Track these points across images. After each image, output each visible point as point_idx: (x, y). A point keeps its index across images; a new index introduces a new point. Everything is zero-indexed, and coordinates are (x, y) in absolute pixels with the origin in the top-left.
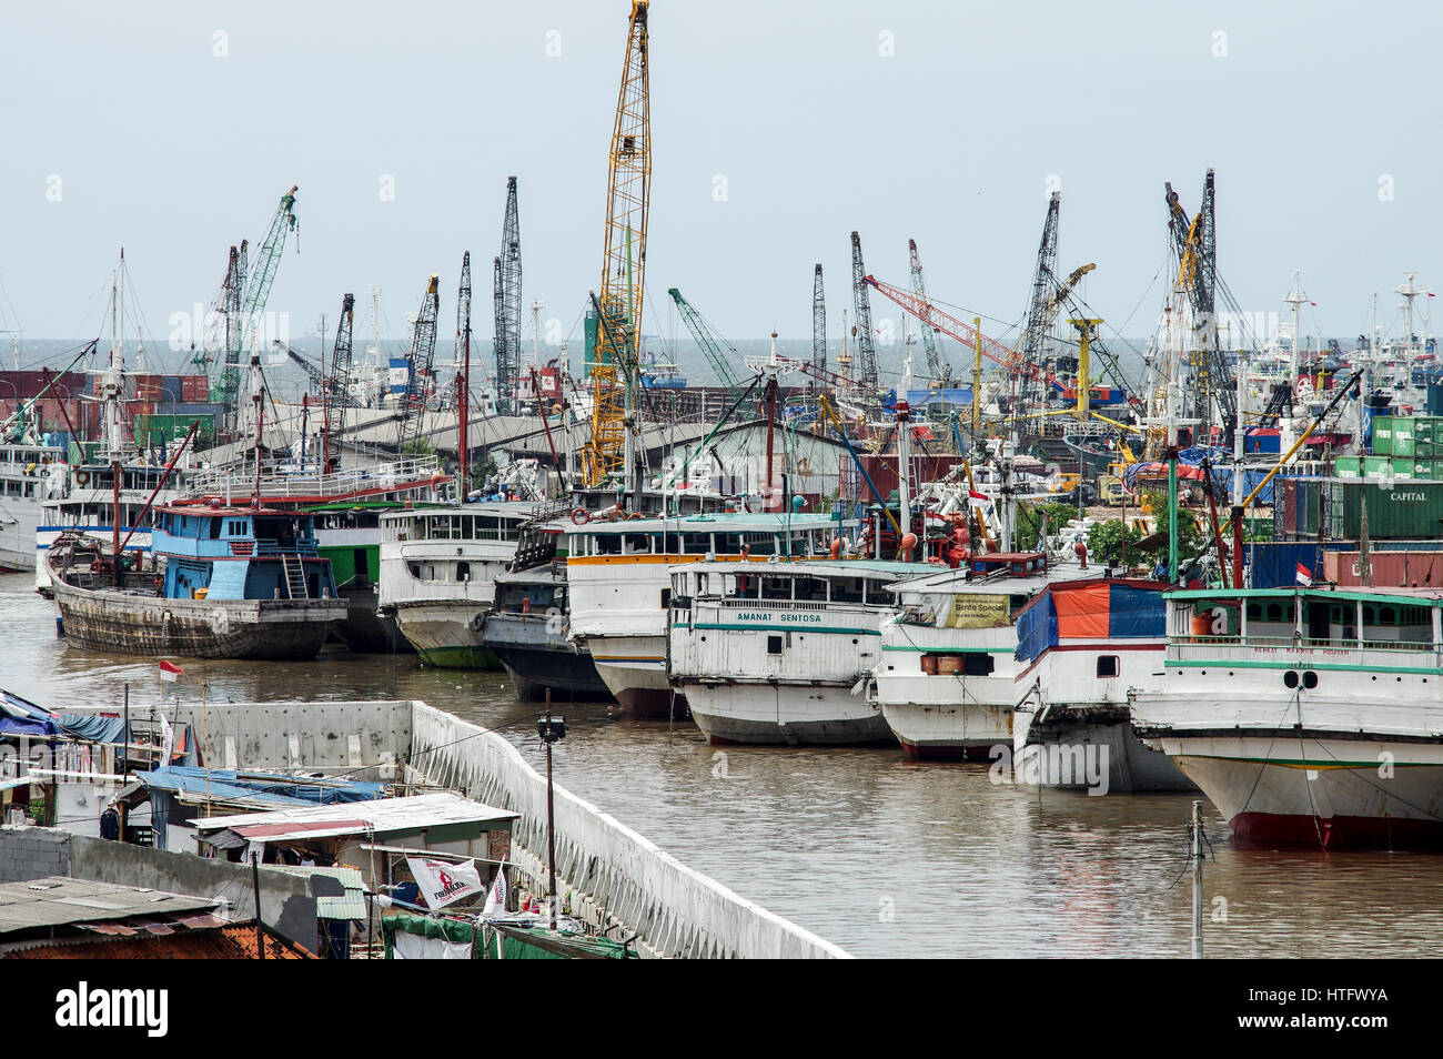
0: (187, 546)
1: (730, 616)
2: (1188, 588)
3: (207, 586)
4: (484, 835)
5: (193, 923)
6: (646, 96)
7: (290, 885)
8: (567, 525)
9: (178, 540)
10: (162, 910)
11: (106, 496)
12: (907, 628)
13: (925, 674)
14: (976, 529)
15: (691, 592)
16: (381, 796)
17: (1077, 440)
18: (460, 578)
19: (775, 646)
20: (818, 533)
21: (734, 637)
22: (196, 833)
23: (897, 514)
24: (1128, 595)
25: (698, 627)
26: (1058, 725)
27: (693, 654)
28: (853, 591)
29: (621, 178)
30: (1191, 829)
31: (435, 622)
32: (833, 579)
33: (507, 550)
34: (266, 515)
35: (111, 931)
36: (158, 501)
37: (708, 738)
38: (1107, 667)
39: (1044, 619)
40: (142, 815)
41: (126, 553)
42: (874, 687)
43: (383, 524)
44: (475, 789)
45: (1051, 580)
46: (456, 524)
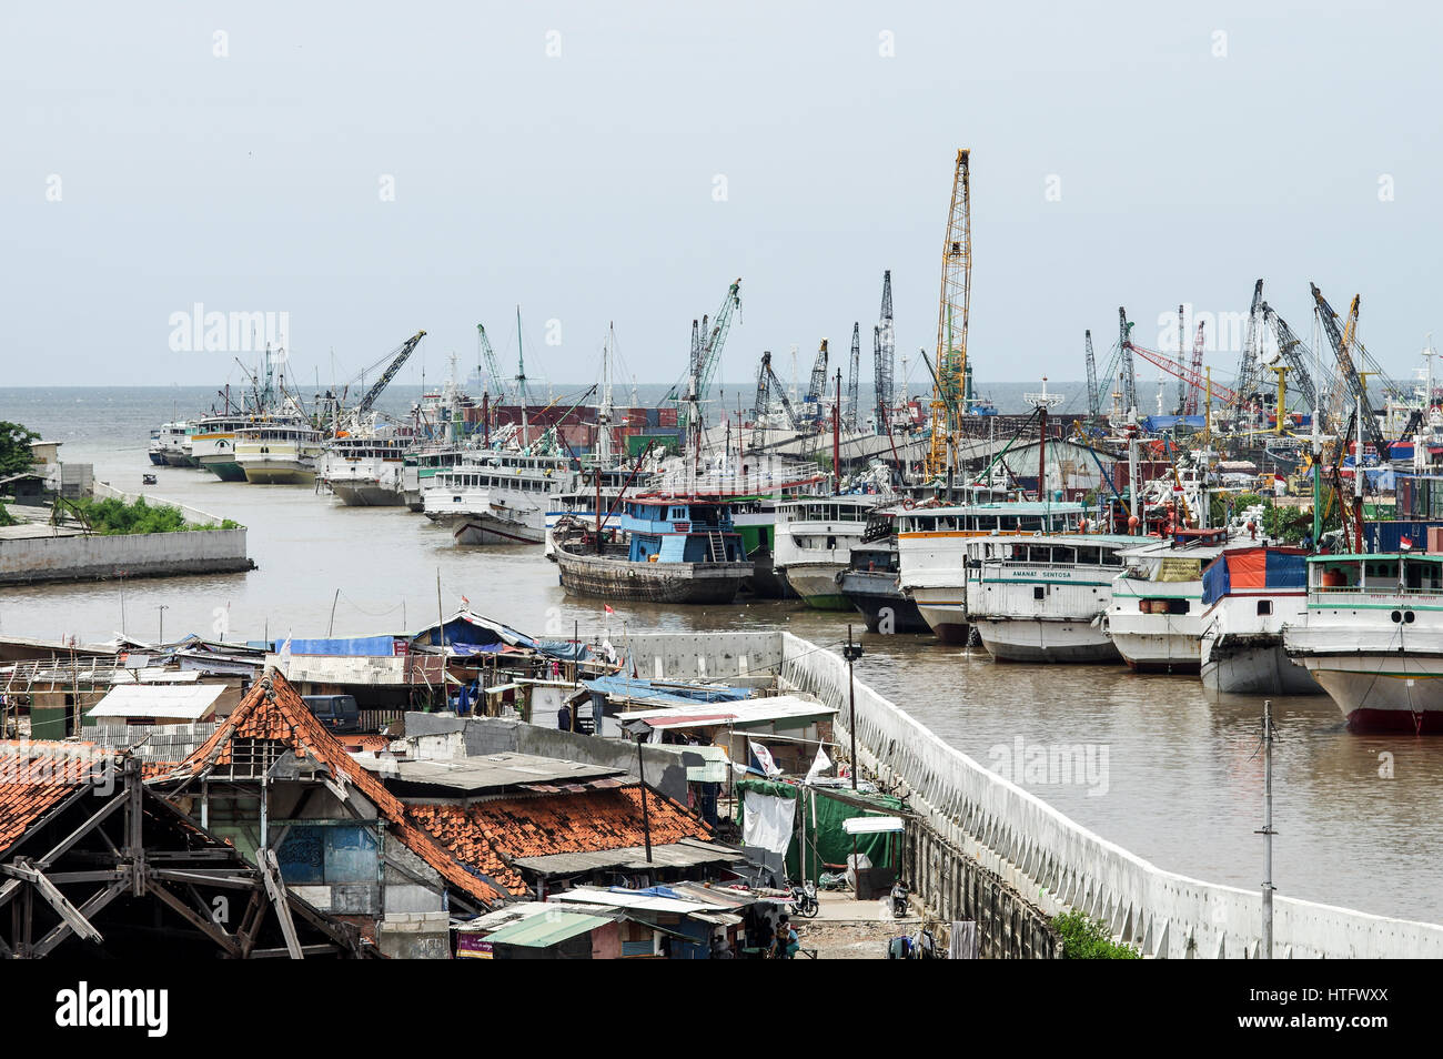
0: (644, 526)
1: (1008, 573)
2: (1322, 554)
3: (658, 553)
4: (814, 725)
5: (599, 784)
6: (967, 214)
7: (668, 758)
8: (900, 511)
9: (638, 521)
10: (578, 775)
11: (591, 491)
12: (1129, 581)
13: (1142, 613)
14: (1184, 512)
15: (982, 557)
16: (749, 697)
17: (1276, 451)
18: (829, 547)
19: (1039, 594)
20: (1072, 516)
21: (1011, 587)
22: (620, 723)
23: (1128, 503)
24: (1278, 558)
25: (986, 581)
26: (1231, 648)
27: (984, 600)
28: (1094, 556)
29: (950, 271)
30: (1264, 720)
31: (813, 578)
32: (1079, 547)
33: (859, 528)
34: (698, 504)
35: (542, 789)
36: (626, 495)
37: (993, 657)
38: (1264, 608)
39: (1220, 574)
40: (586, 710)
41: (604, 530)
42: (1107, 622)
43: (777, 510)
44: (822, 692)
45: (1228, 548)
46: (826, 510)
